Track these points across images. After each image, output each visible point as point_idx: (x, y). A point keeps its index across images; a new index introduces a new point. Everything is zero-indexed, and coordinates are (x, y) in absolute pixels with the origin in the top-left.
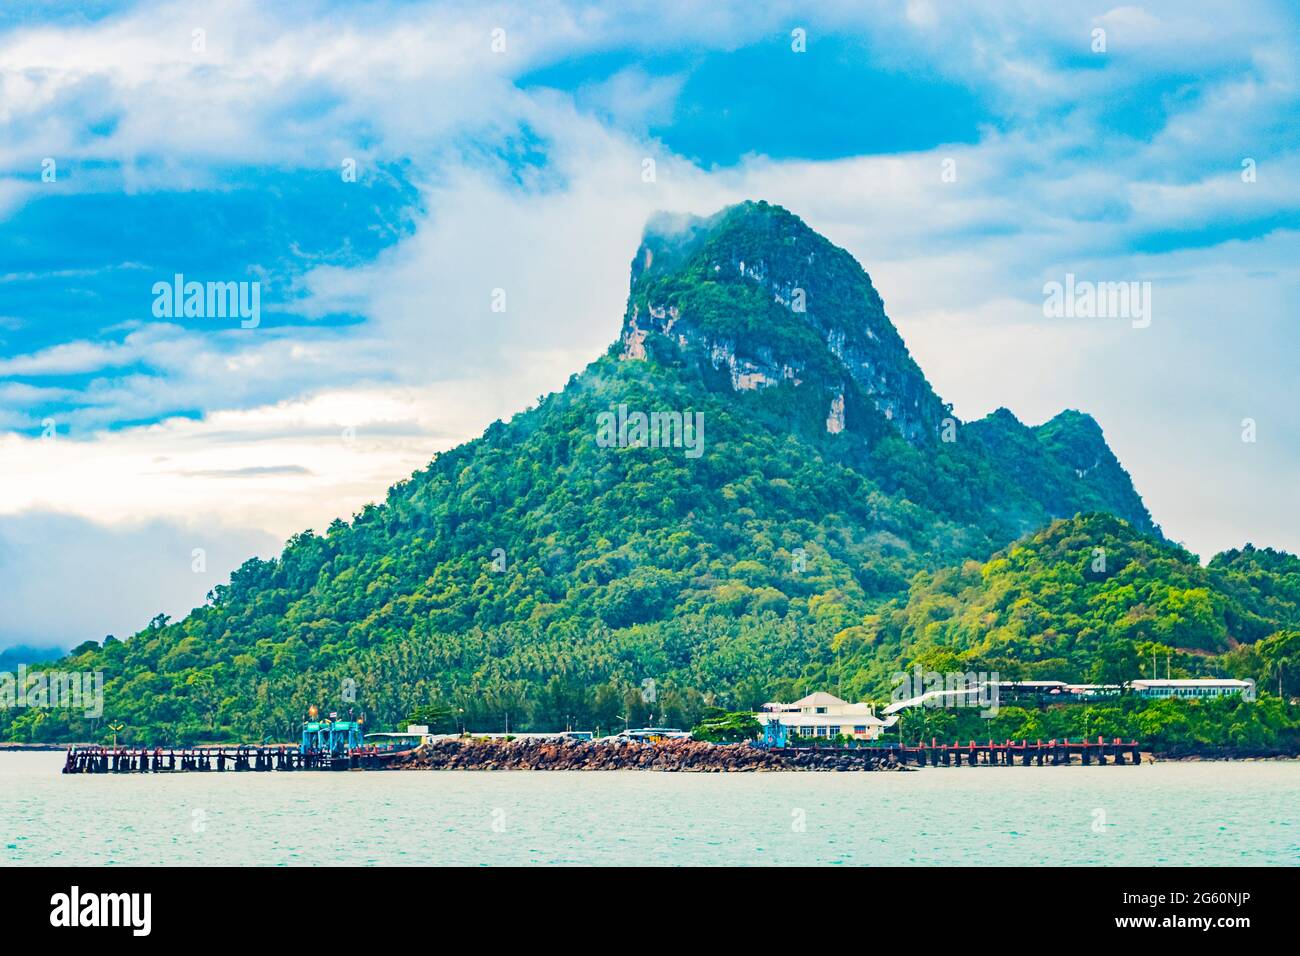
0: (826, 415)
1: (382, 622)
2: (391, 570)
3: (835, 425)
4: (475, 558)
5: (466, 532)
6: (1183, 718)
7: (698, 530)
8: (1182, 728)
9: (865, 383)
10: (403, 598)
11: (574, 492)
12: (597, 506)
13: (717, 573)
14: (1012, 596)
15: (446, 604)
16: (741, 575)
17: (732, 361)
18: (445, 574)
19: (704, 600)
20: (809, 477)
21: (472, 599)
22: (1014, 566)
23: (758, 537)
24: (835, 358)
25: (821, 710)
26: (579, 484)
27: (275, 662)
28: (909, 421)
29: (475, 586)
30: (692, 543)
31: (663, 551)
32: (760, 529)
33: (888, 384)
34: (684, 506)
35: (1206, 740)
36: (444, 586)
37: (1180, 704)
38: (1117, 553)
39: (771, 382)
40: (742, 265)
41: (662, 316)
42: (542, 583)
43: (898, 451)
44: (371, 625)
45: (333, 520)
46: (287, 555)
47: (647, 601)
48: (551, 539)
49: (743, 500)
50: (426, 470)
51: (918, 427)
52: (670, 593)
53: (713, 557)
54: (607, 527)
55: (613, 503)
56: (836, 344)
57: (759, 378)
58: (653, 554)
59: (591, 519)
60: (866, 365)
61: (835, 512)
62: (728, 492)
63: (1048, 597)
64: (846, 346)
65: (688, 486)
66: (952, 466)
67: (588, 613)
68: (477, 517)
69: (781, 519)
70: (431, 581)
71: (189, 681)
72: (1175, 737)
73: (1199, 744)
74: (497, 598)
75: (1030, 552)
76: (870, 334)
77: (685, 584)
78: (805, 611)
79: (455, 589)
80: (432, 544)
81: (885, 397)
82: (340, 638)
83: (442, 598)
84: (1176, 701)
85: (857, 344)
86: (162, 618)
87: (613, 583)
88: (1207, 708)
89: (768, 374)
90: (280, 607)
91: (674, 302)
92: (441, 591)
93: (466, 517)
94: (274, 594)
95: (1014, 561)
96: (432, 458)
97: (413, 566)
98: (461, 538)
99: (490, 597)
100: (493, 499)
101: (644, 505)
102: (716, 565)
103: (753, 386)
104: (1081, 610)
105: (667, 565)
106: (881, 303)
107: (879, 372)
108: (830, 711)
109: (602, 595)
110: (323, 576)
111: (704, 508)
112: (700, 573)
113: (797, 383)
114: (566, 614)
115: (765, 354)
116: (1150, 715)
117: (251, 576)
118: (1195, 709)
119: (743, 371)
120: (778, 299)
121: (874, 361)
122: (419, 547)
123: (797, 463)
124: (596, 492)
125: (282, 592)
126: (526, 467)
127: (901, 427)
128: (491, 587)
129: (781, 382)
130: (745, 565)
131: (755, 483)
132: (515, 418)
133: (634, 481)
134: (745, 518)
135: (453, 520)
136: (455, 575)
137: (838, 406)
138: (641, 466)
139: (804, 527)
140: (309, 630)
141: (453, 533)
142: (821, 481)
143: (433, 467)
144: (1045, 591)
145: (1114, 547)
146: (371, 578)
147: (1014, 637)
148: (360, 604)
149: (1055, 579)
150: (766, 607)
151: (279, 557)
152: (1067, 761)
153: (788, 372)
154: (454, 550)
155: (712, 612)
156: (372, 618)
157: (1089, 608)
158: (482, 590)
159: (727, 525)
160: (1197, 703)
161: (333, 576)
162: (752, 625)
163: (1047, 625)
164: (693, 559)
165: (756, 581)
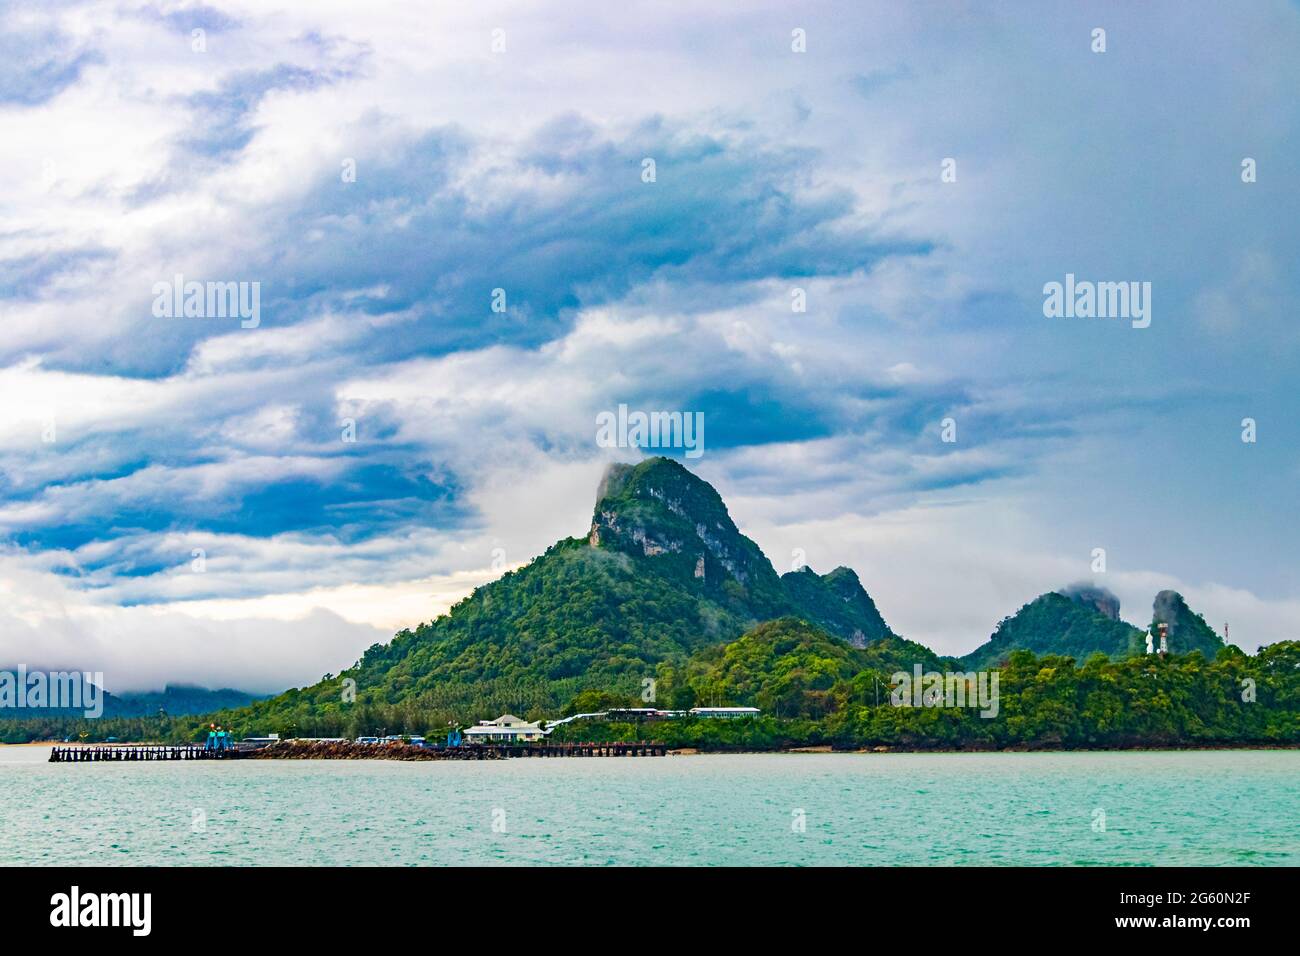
0: (694, 569)
1: (435, 677)
2: (444, 650)
3: (699, 573)
4: (487, 643)
5: (484, 629)
6: (716, 729)
7: (604, 628)
8: (715, 735)
9: (717, 552)
10: (447, 665)
11: (542, 608)
12: (551, 617)
13: (612, 651)
14: (733, 662)
15: (469, 668)
16: (624, 652)
17: (644, 540)
18: (471, 651)
19: (602, 665)
20: (669, 601)
21: (483, 664)
22: (742, 646)
23: (636, 632)
24: (699, 538)
25: (507, 725)
26: (544, 604)
27: (375, 698)
28: (741, 572)
29: (485, 658)
30: (599, 635)
31: (585, 639)
32: (638, 628)
33: (729, 553)
34: (598, 615)
35: (729, 742)
36: (469, 659)
37: (716, 722)
38: (794, 639)
39: (664, 551)
40: (652, 491)
41: (609, 517)
42: (520, 657)
43: (733, 587)
44: (429, 679)
45: (420, 623)
46: (394, 641)
47: (573, 666)
48: (526, 634)
49: (631, 612)
50: (470, 597)
51: (745, 574)
52: (585, 661)
53: (610, 642)
54: (556, 627)
55: (561, 614)
56: (701, 532)
57: (659, 549)
58: (579, 641)
59: (549, 622)
60: (717, 542)
61: (682, 619)
62: (623, 608)
63: (752, 663)
64: (707, 532)
65: (601, 605)
66: (761, 594)
67: (542, 672)
68: (491, 621)
69: (650, 622)
70: (462, 655)
71: (326, 709)
72: (710, 740)
73: (723, 744)
74: (495, 664)
75: (750, 639)
76: (719, 526)
77: (593, 657)
78: (653, 671)
79: (474, 660)
80: (466, 636)
81: (728, 559)
82: (413, 686)
83: (466, 664)
84: (715, 719)
85: (712, 532)
86: (329, 676)
87: (556, 656)
88: (731, 724)
89: (663, 547)
90: (386, 669)
91: (614, 509)
92: (467, 661)
93: (483, 622)
94: (383, 662)
95: (742, 644)
96: (473, 591)
97: (455, 647)
98: (480, 633)
99: (492, 664)
100: (500, 612)
101: (577, 615)
102: (611, 647)
103: (655, 553)
104: (768, 670)
105: (586, 647)
106: (726, 510)
107: (724, 546)
108: (513, 725)
109: (549, 663)
110: (410, 653)
111: (609, 616)
112: (602, 651)
113: (679, 552)
114: (530, 673)
115: (661, 536)
116: (696, 728)
117: (374, 654)
118: (725, 724)
119: (650, 545)
120: (670, 508)
121: (721, 541)
122: (459, 637)
123: (663, 593)
124: (553, 608)
125: (388, 662)
126: (520, 595)
127: (737, 575)
128: (493, 658)
129: (670, 551)
130: (627, 646)
131: (637, 603)
132: (519, 570)
133: (573, 602)
134: (630, 622)
135: (478, 623)
136: (475, 652)
137: (701, 563)
138: (578, 594)
139: (663, 626)
140: (397, 681)
141: (477, 630)
142: (675, 602)
143: (474, 595)
144: (750, 660)
145: (793, 637)
146: (433, 654)
147: (728, 685)
148: (425, 668)
149: (759, 654)
150: (633, 668)
151: (389, 643)
152: (624, 754)
153: (674, 546)
154: (477, 639)
155: (605, 671)
156: (430, 675)
157: (774, 669)
158: (488, 660)
159: (621, 625)
160: (725, 721)
161: (416, 652)
162: (624, 678)
163: (748, 677)
164: (599, 643)
165: (631, 655)
